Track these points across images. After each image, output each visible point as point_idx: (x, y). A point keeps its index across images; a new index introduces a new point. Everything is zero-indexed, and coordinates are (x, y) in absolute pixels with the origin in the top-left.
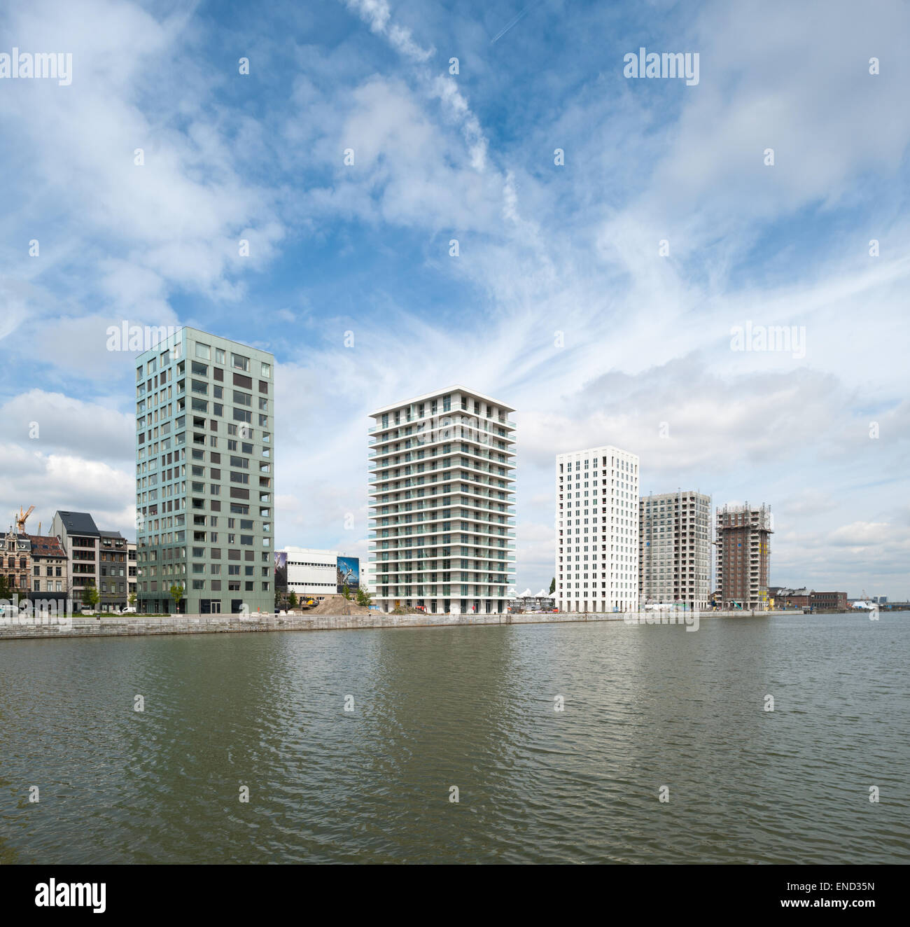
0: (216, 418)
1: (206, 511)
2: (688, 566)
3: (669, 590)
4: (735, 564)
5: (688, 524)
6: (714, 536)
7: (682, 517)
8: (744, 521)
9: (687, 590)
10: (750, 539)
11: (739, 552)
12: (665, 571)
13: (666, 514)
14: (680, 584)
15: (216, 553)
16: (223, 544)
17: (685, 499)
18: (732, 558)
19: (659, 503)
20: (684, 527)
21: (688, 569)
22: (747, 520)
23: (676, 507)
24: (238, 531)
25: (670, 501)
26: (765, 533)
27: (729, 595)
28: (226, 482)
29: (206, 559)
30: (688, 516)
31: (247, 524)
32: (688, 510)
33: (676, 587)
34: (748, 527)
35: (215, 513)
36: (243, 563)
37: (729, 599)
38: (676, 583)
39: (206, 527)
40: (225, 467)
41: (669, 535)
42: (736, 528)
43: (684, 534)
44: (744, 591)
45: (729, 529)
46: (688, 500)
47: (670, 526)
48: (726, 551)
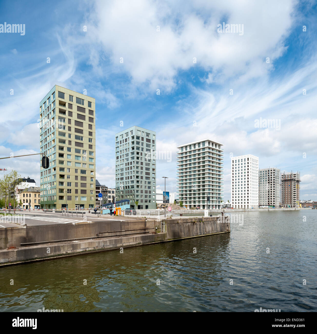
0: (142, 152)
1: (139, 179)
2: (273, 193)
3: (266, 201)
4: (288, 192)
5: (273, 179)
6: (280, 182)
7: (270, 177)
8: (291, 177)
9: (273, 201)
10: (293, 183)
11: (289, 188)
12: (265, 195)
13: (265, 175)
14: (270, 199)
15: (142, 192)
16: (143, 189)
17: (271, 171)
18: (287, 190)
19: (262, 172)
20: (271, 180)
21: (273, 194)
22: (292, 177)
23: (269, 173)
24: (147, 185)
25: (266, 171)
26: (298, 181)
27: (285, 203)
28: (144, 171)
29: (139, 193)
30: (273, 176)
31: (149, 183)
32: (273, 174)
33: (269, 200)
34: (292, 179)
35: (142, 180)
36: (148, 194)
37: (286, 204)
38: (268, 199)
39: (139, 184)
40: (144, 166)
41: (266, 183)
42: (288, 180)
43: (271, 182)
44: (291, 201)
45: (286, 180)
46: (273, 171)
47: (266, 180)
48: (284, 188)
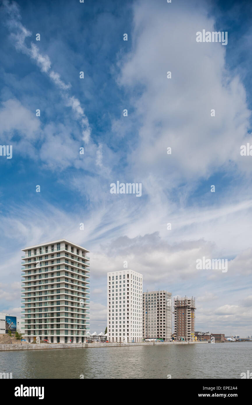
2: (163, 322)
3: (155, 333)
4: (182, 322)
5: (163, 304)
6: (173, 310)
7: (160, 302)
10: (187, 311)
11: (183, 317)
12: (154, 324)
13: (154, 300)
14: (160, 330)
17: (161, 294)
18: (180, 319)
19: (151, 295)
20: (161, 306)
21: (162, 324)
22: (186, 303)
25: (155, 294)
26: (193, 309)
27: (179, 335)
30: (163, 301)
32: (162, 298)
33: (158, 332)
34: (186, 306)
37: (179, 337)
38: (158, 330)
41: (155, 309)
42: (182, 307)
44: (185, 333)
45: (179, 307)
46: (163, 294)
47: (155, 305)
48: (178, 316)
